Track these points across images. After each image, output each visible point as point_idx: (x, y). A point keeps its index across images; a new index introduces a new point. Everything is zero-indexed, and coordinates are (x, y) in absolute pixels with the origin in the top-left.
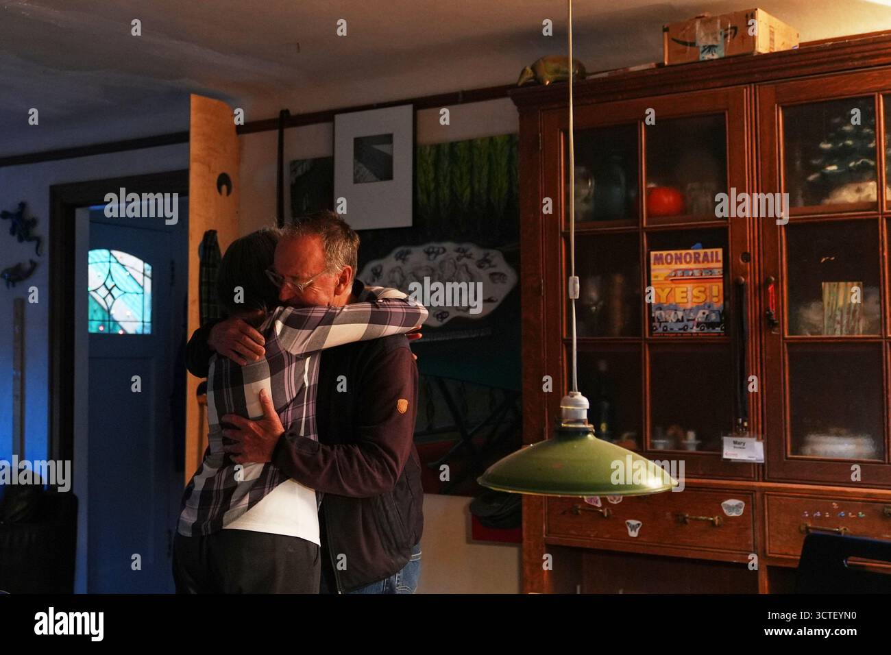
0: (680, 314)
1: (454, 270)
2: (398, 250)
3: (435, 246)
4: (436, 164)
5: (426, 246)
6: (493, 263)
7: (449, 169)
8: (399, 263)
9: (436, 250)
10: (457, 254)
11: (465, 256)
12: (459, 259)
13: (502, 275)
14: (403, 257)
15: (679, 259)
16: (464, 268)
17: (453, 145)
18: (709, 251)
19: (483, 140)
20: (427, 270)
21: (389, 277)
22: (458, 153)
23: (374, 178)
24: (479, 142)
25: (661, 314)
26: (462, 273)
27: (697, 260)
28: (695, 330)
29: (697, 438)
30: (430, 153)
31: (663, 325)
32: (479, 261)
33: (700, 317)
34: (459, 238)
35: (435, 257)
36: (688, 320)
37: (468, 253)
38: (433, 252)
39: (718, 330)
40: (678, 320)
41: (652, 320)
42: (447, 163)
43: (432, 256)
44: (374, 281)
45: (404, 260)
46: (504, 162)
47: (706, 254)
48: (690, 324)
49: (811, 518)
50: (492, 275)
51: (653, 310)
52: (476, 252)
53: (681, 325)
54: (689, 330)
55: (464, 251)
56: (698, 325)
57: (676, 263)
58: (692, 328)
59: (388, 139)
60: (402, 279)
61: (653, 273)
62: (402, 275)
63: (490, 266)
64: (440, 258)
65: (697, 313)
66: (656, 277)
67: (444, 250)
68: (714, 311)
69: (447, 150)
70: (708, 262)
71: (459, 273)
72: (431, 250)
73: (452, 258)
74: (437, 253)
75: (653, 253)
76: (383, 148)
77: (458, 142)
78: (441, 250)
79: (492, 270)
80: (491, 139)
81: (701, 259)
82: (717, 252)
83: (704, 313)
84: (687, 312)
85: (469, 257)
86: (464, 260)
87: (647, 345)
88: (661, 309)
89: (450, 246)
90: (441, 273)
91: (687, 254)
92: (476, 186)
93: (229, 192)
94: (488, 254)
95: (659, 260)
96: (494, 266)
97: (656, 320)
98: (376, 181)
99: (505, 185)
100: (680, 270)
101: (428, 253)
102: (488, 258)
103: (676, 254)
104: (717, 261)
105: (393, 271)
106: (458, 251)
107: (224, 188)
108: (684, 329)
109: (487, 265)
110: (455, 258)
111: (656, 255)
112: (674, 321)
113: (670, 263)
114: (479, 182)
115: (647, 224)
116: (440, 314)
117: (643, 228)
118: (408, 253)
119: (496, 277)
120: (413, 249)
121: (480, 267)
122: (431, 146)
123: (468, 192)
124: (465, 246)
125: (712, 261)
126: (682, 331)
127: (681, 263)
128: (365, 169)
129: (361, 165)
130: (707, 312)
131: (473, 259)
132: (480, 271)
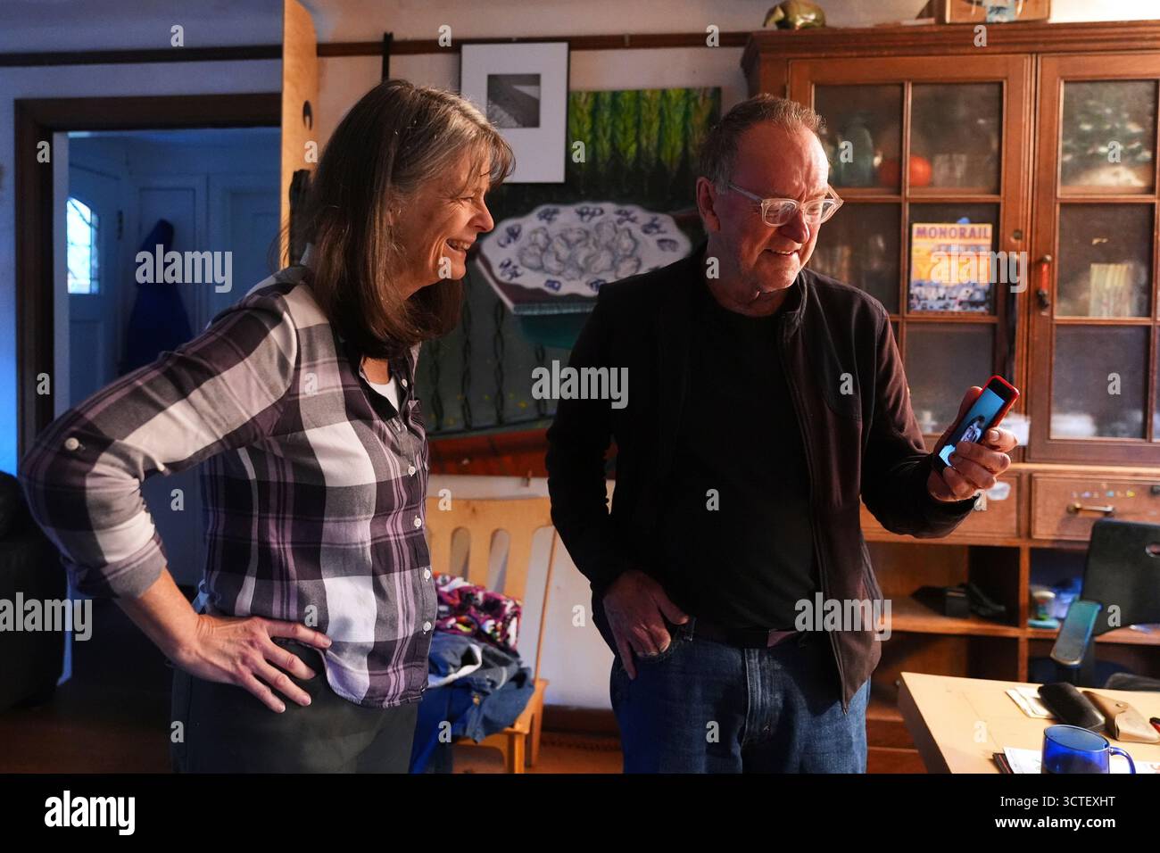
0: (942, 292)
1: (614, 233)
2: (542, 209)
3: (591, 206)
4: (594, 114)
5: (579, 206)
6: (662, 229)
7: (611, 121)
8: (544, 223)
9: (591, 210)
10: (618, 217)
11: (628, 219)
12: (620, 222)
13: (673, 242)
14: (548, 217)
15: (943, 233)
16: (627, 233)
17: (615, 95)
18: (977, 227)
19: (653, 92)
20: (579, 233)
21: (530, 238)
22: (622, 103)
23: (515, 124)
24: (648, 94)
25: (920, 292)
26: (623, 237)
27: (962, 235)
28: (957, 309)
29: (934, 418)
30: (586, 101)
31: (922, 302)
32: (645, 226)
33: (963, 295)
34: (621, 199)
35: (590, 219)
36: (951, 298)
37: (632, 216)
38: (587, 213)
39: (982, 309)
40: (939, 298)
41: (910, 296)
42: (606, 114)
43: (586, 218)
44: (509, 242)
45: (550, 220)
46: (678, 118)
47: (973, 230)
48: (952, 302)
49: (1080, 499)
50: (661, 242)
51: (912, 286)
52: (643, 216)
53: (942, 303)
54: (950, 309)
55: (627, 214)
56: (961, 303)
57: (940, 238)
58: (953, 307)
59: (535, 79)
60: (546, 241)
61: (914, 248)
62: (547, 237)
63: (659, 232)
64: (597, 219)
65: (959, 292)
66: (918, 251)
67: (602, 212)
68: (978, 290)
69: (608, 99)
70: (975, 237)
71: (620, 238)
72: (585, 210)
73: (611, 221)
74: (593, 214)
75: (916, 226)
76: (527, 90)
77: (622, 92)
78: (598, 212)
79: (661, 236)
80: (664, 92)
81: (968, 234)
82: (985, 229)
83: (967, 292)
84: (949, 290)
85: (633, 220)
86: (627, 224)
87: (905, 324)
88: (920, 285)
89: (609, 208)
90: (597, 238)
91: (952, 229)
92: (644, 143)
93: (311, 126)
94: (656, 219)
95: (922, 233)
96: (665, 232)
97: (915, 297)
98: (517, 127)
99: (679, 144)
100: (944, 245)
101: (581, 214)
102: (656, 222)
103: (941, 229)
104: (985, 237)
105: (535, 232)
106: (619, 213)
107: (308, 119)
108: (945, 307)
109: (655, 231)
110: (616, 223)
111: (918, 229)
112: (935, 298)
113: (934, 237)
114: (648, 138)
115: (910, 194)
116: (595, 282)
117: (906, 199)
118: (556, 212)
119: (664, 244)
120: (562, 209)
121: (646, 232)
122: (588, 93)
123: (633, 148)
124: (628, 208)
125: (980, 237)
126: (942, 310)
127: (945, 237)
128: (502, 112)
129: (496, 107)
130: (971, 291)
131: (637, 223)
132: (646, 237)
